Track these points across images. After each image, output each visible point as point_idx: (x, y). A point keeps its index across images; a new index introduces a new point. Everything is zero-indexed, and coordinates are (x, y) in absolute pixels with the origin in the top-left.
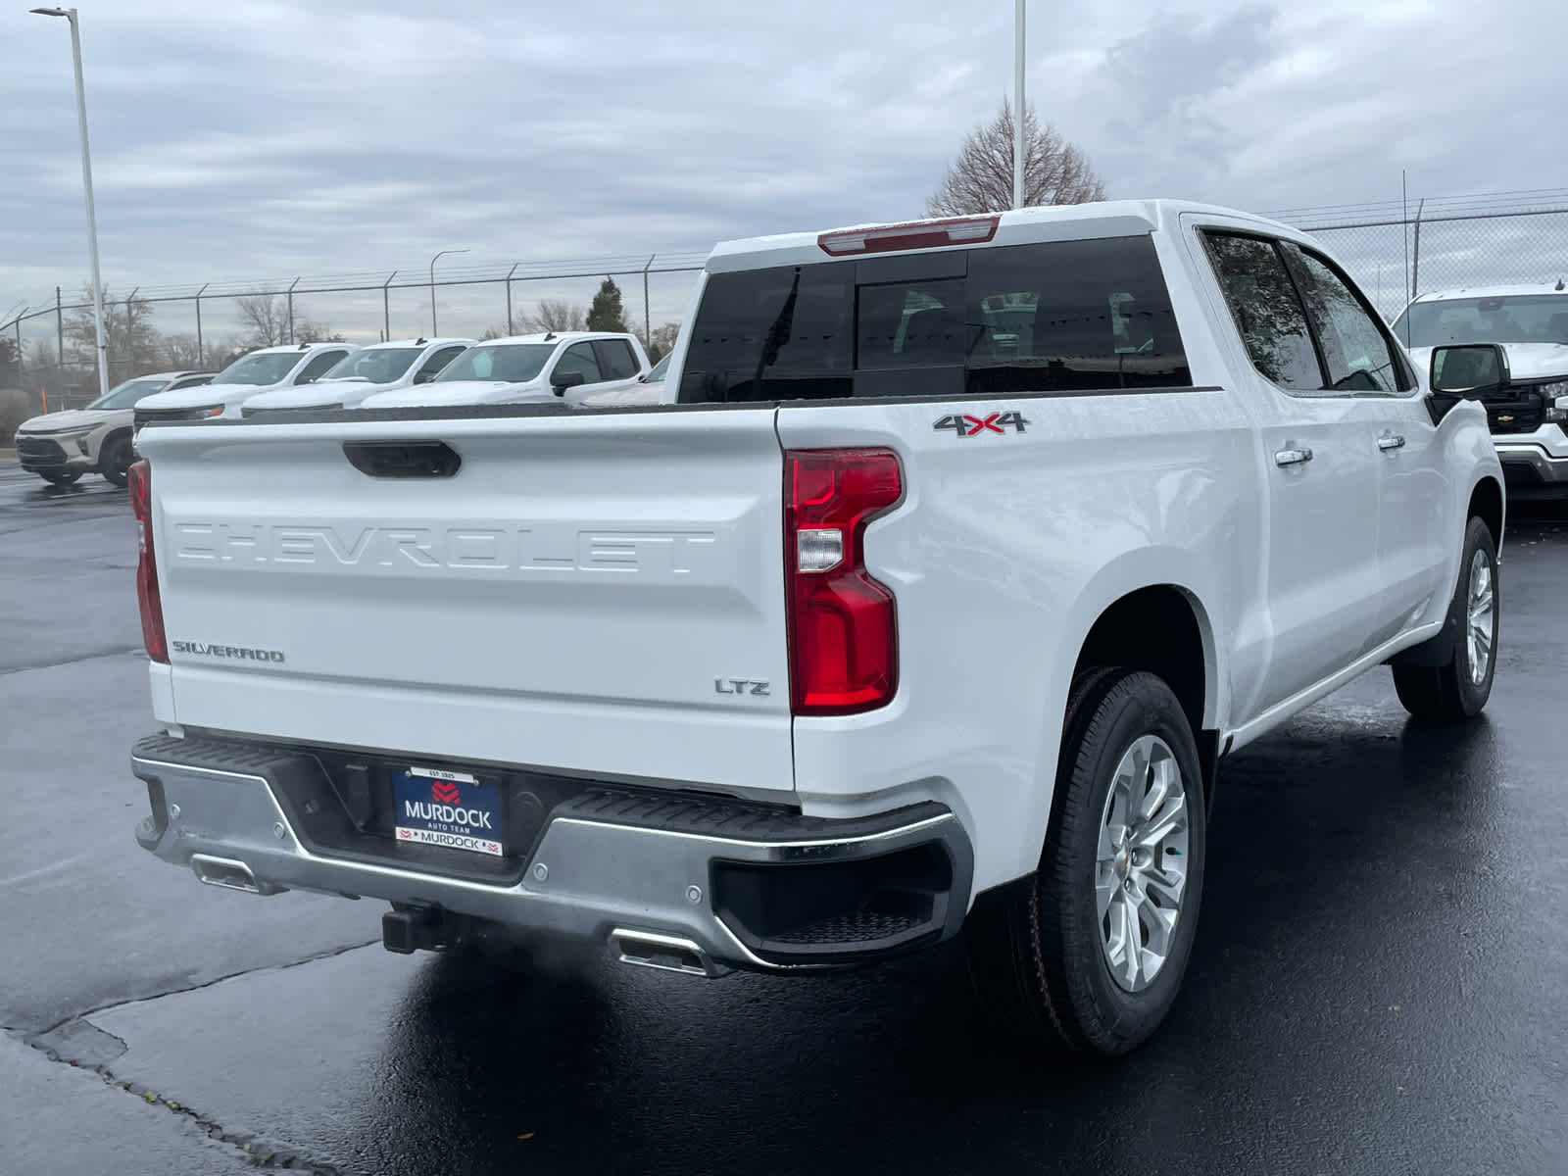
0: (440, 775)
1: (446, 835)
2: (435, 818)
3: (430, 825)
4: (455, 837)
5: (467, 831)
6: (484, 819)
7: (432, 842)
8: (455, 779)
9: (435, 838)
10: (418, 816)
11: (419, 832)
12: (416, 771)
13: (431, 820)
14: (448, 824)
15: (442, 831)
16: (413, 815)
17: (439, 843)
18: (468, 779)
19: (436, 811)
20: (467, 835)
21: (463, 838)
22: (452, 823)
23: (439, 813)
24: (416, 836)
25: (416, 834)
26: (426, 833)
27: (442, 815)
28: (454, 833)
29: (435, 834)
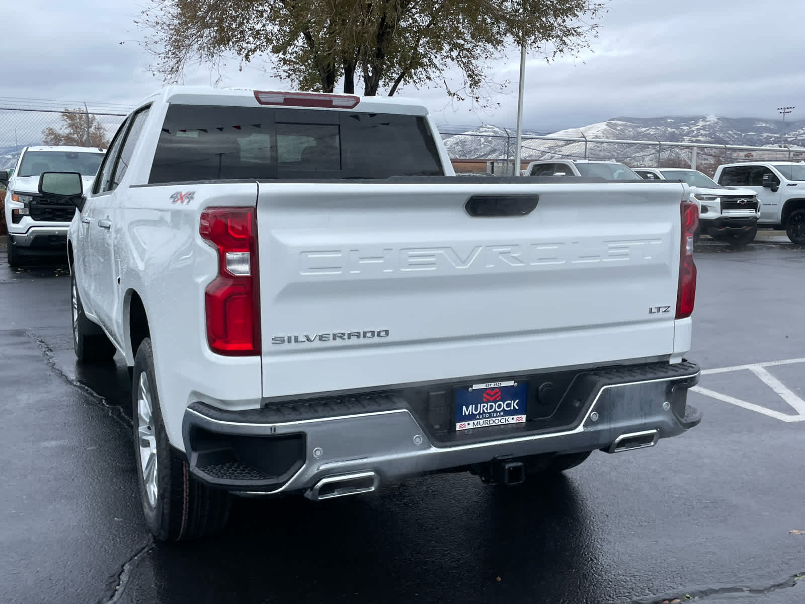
0: (492, 385)
1: (489, 420)
2: (481, 412)
3: (478, 417)
4: (494, 419)
5: (502, 414)
6: (514, 404)
7: (479, 426)
8: (502, 386)
9: (482, 423)
10: (471, 413)
11: (471, 423)
12: (475, 387)
13: (480, 413)
14: (489, 413)
15: (486, 418)
16: (467, 414)
17: (484, 426)
18: (511, 383)
19: (483, 407)
20: (502, 416)
21: (500, 418)
22: (493, 412)
23: (484, 409)
24: (469, 425)
25: (469, 424)
26: (476, 422)
27: (487, 409)
28: (494, 417)
29: (481, 421)
